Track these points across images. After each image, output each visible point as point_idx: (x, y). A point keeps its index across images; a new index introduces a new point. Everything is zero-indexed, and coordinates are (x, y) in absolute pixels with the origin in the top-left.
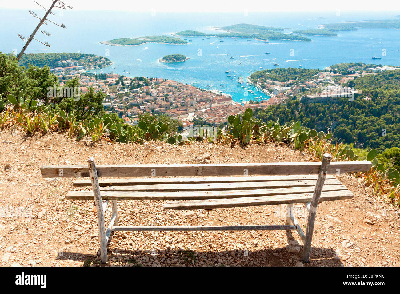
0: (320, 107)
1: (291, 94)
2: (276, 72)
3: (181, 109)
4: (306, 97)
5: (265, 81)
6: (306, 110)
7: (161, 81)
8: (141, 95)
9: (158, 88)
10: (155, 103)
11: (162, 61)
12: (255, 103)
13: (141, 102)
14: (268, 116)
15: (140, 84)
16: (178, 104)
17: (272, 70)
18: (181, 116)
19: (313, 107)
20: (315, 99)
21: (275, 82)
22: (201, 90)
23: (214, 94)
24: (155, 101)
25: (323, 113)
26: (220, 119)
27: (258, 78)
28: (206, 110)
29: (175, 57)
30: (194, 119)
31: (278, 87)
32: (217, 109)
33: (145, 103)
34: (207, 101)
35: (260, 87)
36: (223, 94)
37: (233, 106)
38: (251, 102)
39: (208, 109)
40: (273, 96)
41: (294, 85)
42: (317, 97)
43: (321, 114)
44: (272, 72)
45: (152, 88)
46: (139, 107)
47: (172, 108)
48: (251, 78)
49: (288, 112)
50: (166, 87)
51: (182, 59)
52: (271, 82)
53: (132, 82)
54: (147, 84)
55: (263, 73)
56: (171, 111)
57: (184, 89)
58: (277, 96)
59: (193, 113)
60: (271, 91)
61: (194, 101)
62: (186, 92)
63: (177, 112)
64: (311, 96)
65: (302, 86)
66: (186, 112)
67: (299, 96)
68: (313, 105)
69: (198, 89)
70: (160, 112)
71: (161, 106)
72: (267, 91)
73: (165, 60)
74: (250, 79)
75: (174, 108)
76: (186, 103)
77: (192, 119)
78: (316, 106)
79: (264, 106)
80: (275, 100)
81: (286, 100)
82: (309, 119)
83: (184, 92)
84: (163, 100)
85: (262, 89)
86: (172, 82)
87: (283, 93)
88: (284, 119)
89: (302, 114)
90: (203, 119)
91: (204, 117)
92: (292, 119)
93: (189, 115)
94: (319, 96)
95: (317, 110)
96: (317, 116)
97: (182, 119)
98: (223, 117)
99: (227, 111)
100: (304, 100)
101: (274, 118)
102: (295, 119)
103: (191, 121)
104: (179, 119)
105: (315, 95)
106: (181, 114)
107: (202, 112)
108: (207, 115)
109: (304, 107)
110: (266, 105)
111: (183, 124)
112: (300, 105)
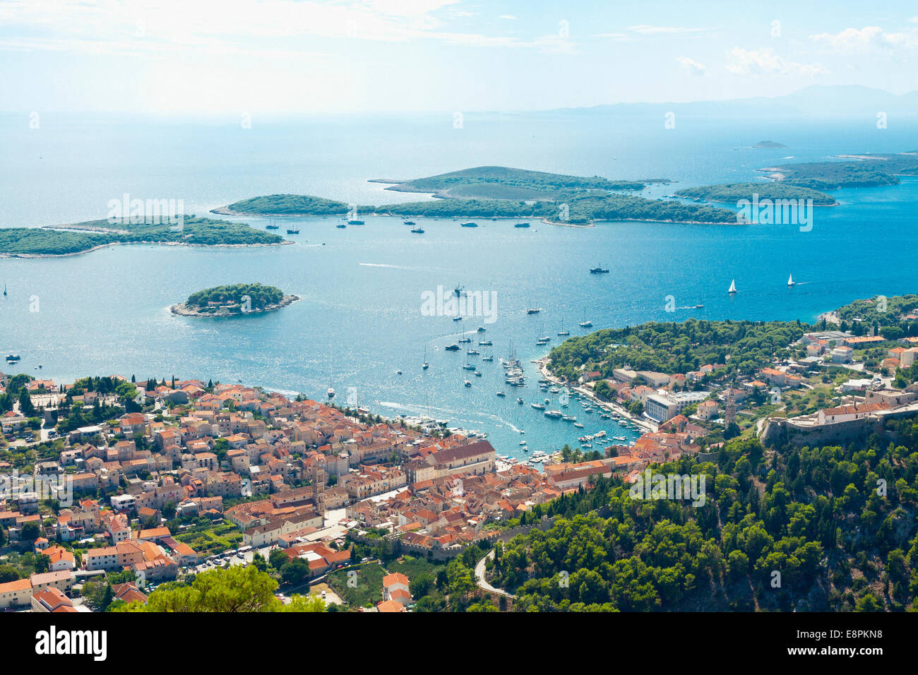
0: (842, 459)
1: (715, 416)
2: (646, 339)
3: (289, 500)
4: (784, 425)
5: (610, 374)
6: (793, 476)
7: (192, 390)
8: (112, 452)
9: (184, 420)
10: (177, 479)
11: (186, 312)
12: (586, 458)
13: (116, 480)
14: (652, 507)
15: (105, 407)
16: (273, 478)
17: (627, 332)
18: (290, 527)
19: (816, 463)
20: (818, 430)
21: (647, 374)
22: (363, 420)
23: (419, 430)
24: (175, 472)
25: (859, 478)
26: (458, 528)
27: (579, 364)
28: (393, 494)
29: (235, 294)
30: (350, 537)
31: (662, 391)
32: (441, 488)
33: (133, 481)
34: (393, 460)
35: (591, 394)
36: (451, 430)
37: (503, 473)
38: (567, 455)
39: (402, 490)
40: (649, 426)
41: (720, 383)
42: (822, 422)
43: (851, 486)
44: (631, 338)
45: (157, 420)
46: (107, 501)
48: (554, 362)
49: (724, 484)
50: (217, 413)
51: (268, 302)
52: (633, 374)
53: (69, 401)
54: (133, 407)
55: (597, 343)
56: (248, 510)
57: (291, 418)
58: (663, 428)
59: (342, 513)
60: (638, 411)
61: (342, 465)
62: (304, 429)
63: (275, 512)
64: (802, 419)
65: (751, 385)
66: (314, 509)
67: (747, 422)
68: (815, 454)
69: (348, 413)
70: (201, 514)
71: (201, 493)
72: (621, 411)
73: (197, 308)
74: (549, 368)
75: (258, 496)
76: (307, 473)
77: (340, 535)
78: (827, 458)
79: (624, 468)
80: (659, 441)
81: (701, 442)
82: (809, 508)
83: (296, 431)
84: (210, 465)
85: (600, 403)
86: (237, 392)
87: (687, 416)
88: (715, 512)
89: (781, 490)
90: (388, 532)
91: (390, 523)
92: (745, 513)
93: (324, 519)
94: (830, 417)
95: (833, 470)
96: (839, 493)
97: (299, 538)
98: (469, 521)
99: (482, 497)
100: (778, 435)
101: (675, 511)
102: (755, 508)
103: (337, 542)
104: (287, 539)
105: (817, 416)
106: (290, 520)
107: (377, 505)
108: (400, 516)
109: (785, 464)
110: (629, 464)
111: (304, 557)
112: (766, 454)
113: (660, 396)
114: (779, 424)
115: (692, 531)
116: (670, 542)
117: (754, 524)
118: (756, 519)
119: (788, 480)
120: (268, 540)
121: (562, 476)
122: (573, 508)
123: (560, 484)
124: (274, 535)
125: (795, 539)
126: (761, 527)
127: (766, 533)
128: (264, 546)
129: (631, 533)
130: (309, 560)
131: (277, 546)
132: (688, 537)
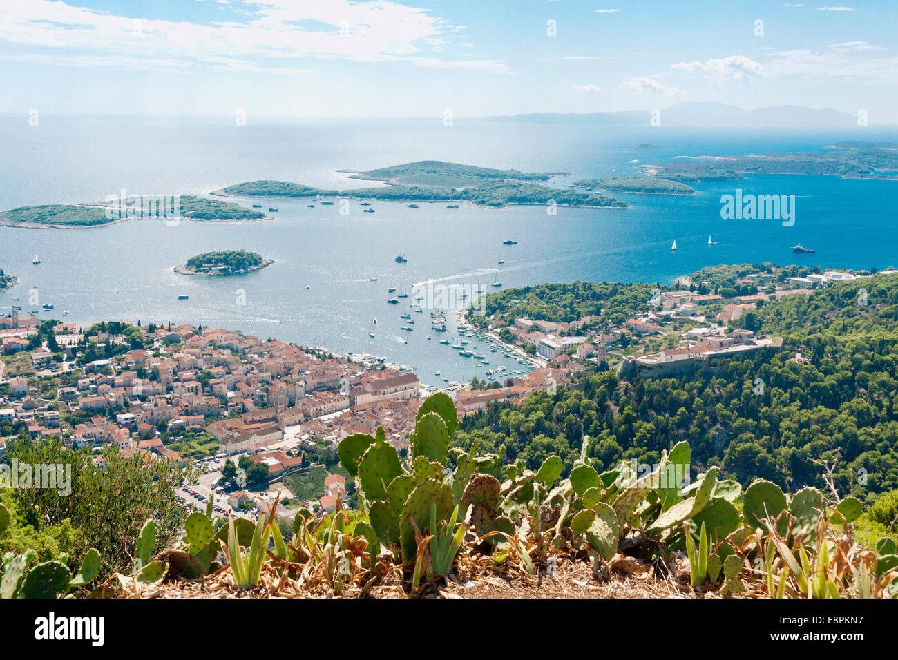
0: (677, 388)
1: (590, 356)
2: (542, 296)
3: (257, 418)
4: (634, 363)
5: (512, 323)
6: (639, 400)
7: (184, 333)
8: (119, 380)
9: (176, 355)
10: (169, 401)
11: (185, 272)
12: (489, 387)
13: (121, 402)
14: (532, 425)
15: (114, 345)
16: (245, 401)
17: (527, 290)
18: (256, 439)
19: (657, 391)
20: (660, 366)
21: (540, 323)
22: (318, 357)
23: (361, 364)
24: (168, 396)
25: (688, 404)
27: (489, 315)
28: (338, 414)
29: (225, 259)
30: (303, 447)
31: (551, 336)
32: (375, 410)
33: (134, 403)
35: (497, 338)
36: (387, 365)
38: (475, 384)
41: (596, 330)
42: (663, 361)
43: (683, 409)
44: (529, 295)
45: (155, 356)
46: (114, 418)
47: (226, 413)
48: (470, 313)
49: (587, 407)
50: (203, 350)
51: (251, 264)
52: (530, 323)
53: (86, 340)
54: (137, 345)
55: (503, 299)
56: (224, 425)
57: (261, 355)
58: (550, 364)
59: (298, 428)
60: (532, 351)
61: (300, 391)
62: (271, 363)
63: (246, 427)
64: (648, 358)
66: (276, 425)
67: (615, 360)
68: (656, 385)
69: (307, 351)
70: (187, 428)
71: (188, 413)
72: (519, 351)
73: (194, 269)
74: (466, 317)
75: (232, 415)
76: (272, 397)
77: (296, 445)
78: (665, 388)
79: (517, 395)
80: (546, 374)
81: (578, 375)
82: (651, 425)
83: (264, 365)
84: (196, 391)
85: (504, 345)
86: (220, 335)
87: (569, 355)
88: (579, 428)
89: (630, 412)
90: (332, 443)
91: (334, 436)
92: (602, 429)
93: (283, 433)
94: (669, 357)
95: (669, 397)
96: (673, 414)
97: (263, 448)
98: (394, 435)
99: (406, 416)
100: (629, 370)
101: (549, 427)
102: (610, 426)
103: (292, 451)
104: (253, 449)
105: (659, 356)
106: (256, 433)
107: (325, 422)
108: (342, 431)
109: (634, 392)
110: (521, 392)
111: (265, 462)
112: (620, 384)
113: (550, 340)
114: (630, 361)
115: (562, 443)
116: (545, 451)
117: (608, 437)
118: (610, 434)
119: (635, 404)
120: (239, 449)
121: (468, 401)
122: (473, 424)
123: (467, 407)
124: (243, 445)
125: (639, 449)
126: (614, 440)
127: (617, 444)
128: (236, 453)
129: (515, 444)
130: (269, 464)
131: (245, 454)
132: (558, 447)
